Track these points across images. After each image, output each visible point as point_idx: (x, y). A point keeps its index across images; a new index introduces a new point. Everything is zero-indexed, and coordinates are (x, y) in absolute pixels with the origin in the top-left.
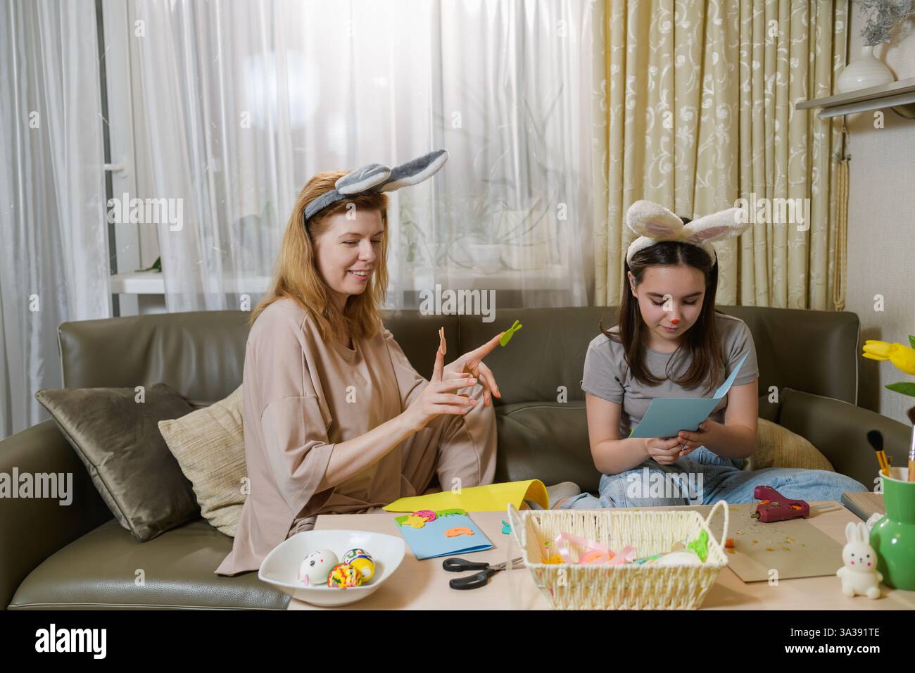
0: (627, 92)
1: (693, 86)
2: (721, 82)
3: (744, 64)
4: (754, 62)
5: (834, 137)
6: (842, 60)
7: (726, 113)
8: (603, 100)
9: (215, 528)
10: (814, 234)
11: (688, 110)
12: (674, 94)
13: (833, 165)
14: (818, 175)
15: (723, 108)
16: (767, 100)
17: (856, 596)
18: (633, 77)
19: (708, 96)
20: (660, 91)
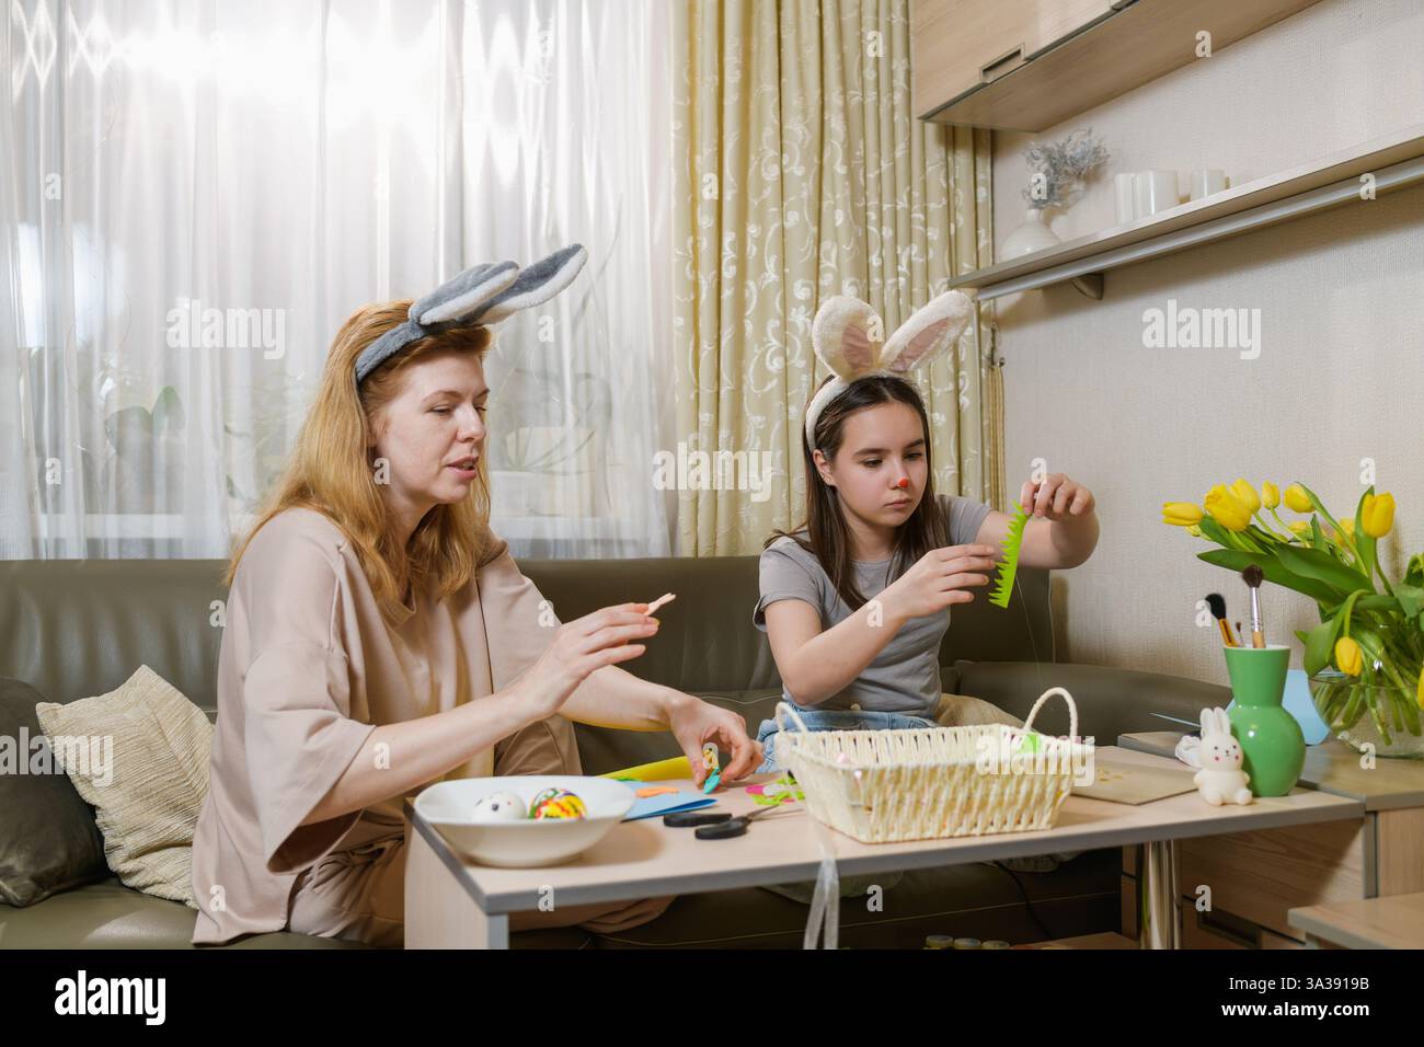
0: (724, 253)
1: (809, 254)
2: (849, 249)
3: (873, 229)
4: (884, 228)
5: (983, 334)
6: (987, 235)
7: (856, 290)
8: (689, 263)
9: (135, 890)
10: (966, 461)
11: (803, 285)
12: (783, 263)
13: (983, 370)
14: (967, 380)
15: (851, 284)
16: (902, 280)
17: (1224, 804)
18: (733, 234)
19: (829, 269)
20: (766, 258)
